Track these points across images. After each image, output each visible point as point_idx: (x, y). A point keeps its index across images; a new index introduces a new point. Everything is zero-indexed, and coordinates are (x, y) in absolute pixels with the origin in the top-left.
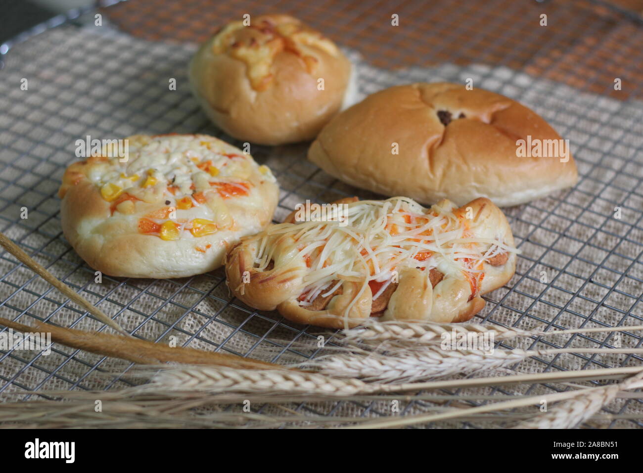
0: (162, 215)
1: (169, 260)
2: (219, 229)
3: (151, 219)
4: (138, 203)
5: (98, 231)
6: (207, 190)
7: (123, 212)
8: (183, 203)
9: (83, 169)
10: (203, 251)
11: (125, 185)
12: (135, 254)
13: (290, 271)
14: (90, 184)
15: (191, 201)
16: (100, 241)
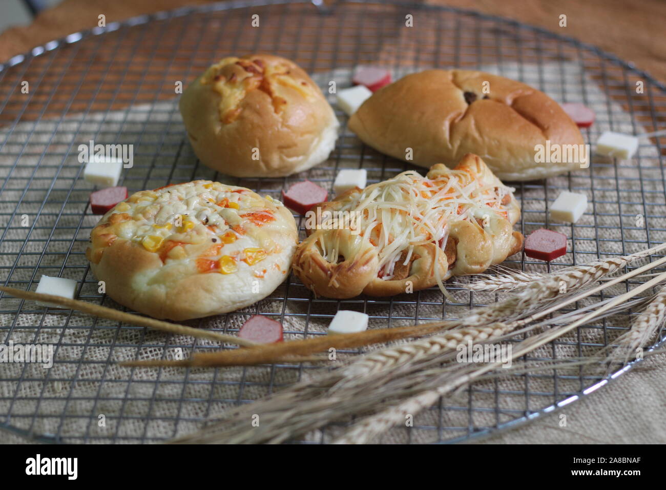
0: (214, 252)
1: (235, 291)
2: (268, 254)
3: (205, 258)
4: (188, 246)
5: (155, 281)
6: (243, 222)
7: (176, 258)
8: (227, 238)
9: (111, 229)
10: (261, 277)
11: (163, 234)
12: (202, 294)
13: (366, 252)
14: (126, 242)
15: (234, 235)
16: (161, 291)
